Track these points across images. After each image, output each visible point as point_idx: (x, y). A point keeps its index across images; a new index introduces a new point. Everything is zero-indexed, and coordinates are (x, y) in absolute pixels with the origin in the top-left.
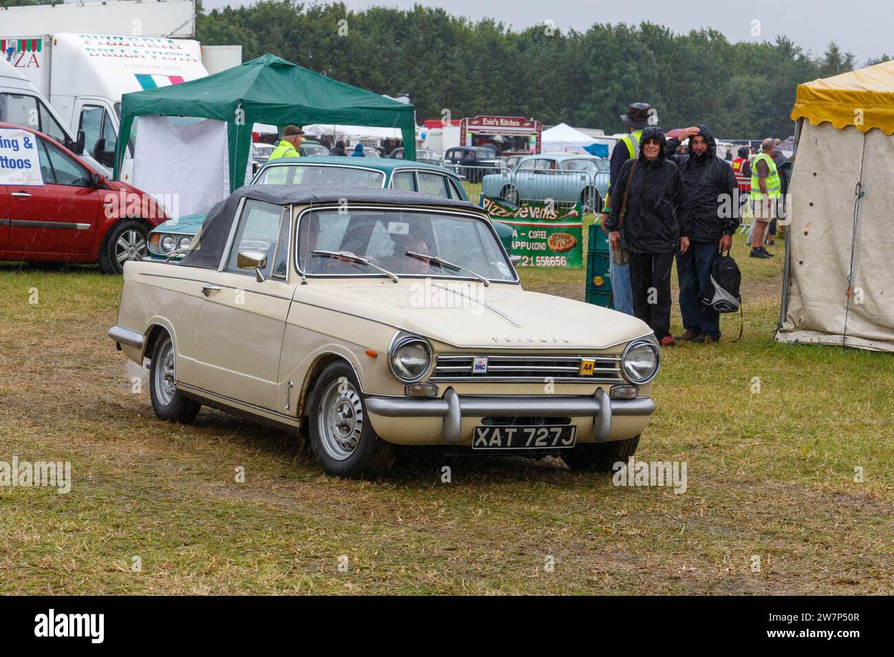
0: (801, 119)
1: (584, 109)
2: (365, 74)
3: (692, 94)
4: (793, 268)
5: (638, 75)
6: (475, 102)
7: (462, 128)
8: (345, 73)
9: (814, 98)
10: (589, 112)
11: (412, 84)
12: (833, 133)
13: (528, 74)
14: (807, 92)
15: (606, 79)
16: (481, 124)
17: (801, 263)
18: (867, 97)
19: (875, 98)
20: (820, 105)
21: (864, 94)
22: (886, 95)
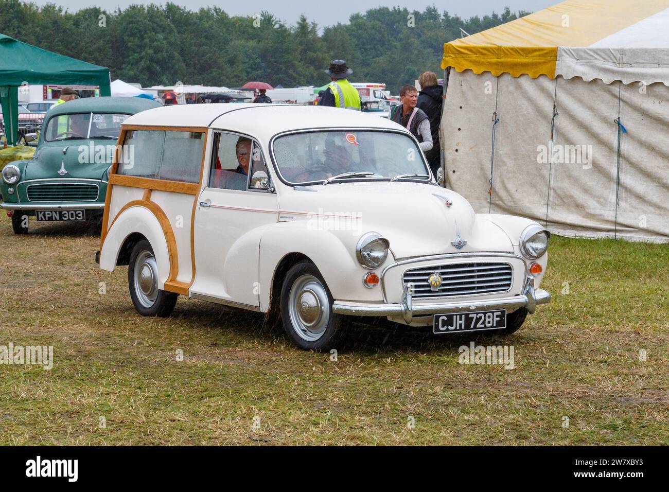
1: (125, 69)
3: (203, 55)
4: (447, 175)
5: (164, 42)
7: (44, 86)
9: (457, 53)
10: (129, 70)
12: (473, 77)
13: (83, 44)
14: (452, 48)
15: (140, 46)
17: (454, 172)
18: (498, 51)
19: (504, 51)
20: (463, 57)
21: (495, 48)
22: (512, 49)
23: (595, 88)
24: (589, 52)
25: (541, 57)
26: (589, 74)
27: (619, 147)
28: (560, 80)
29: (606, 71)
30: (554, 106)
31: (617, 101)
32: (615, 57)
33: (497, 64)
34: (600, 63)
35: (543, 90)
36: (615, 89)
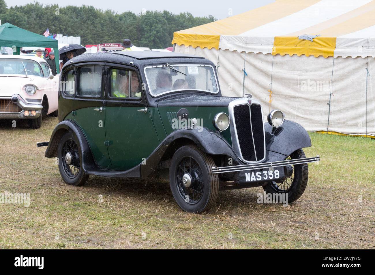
0: (175, 44)
1: (143, 40)
2: (65, 29)
5: (161, 29)
6: (104, 38)
7: (98, 48)
8: (58, 29)
9: (179, 37)
11: (82, 32)
12: (185, 48)
14: (177, 35)
15: (150, 30)
16: (104, 46)
18: (196, 36)
19: (198, 36)
20: (181, 39)
21: (195, 35)
22: (201, 36)
23: (235, 54)
24: (233, 38)
25: (214, 40)
26: (232, 48)
27: (244, 82)
28: (220, 50)
29: (239, 47)
30: (218, 62)
31: (244, 61)
32: (243, 40)
33: (195, 42)
34: (238, 43)
35: (214, 55)
36: (243, 55)
